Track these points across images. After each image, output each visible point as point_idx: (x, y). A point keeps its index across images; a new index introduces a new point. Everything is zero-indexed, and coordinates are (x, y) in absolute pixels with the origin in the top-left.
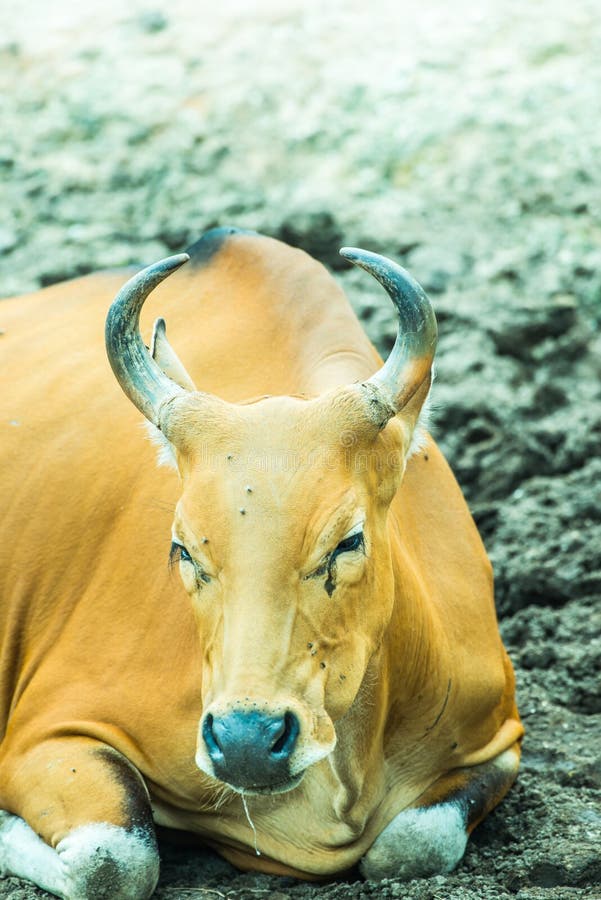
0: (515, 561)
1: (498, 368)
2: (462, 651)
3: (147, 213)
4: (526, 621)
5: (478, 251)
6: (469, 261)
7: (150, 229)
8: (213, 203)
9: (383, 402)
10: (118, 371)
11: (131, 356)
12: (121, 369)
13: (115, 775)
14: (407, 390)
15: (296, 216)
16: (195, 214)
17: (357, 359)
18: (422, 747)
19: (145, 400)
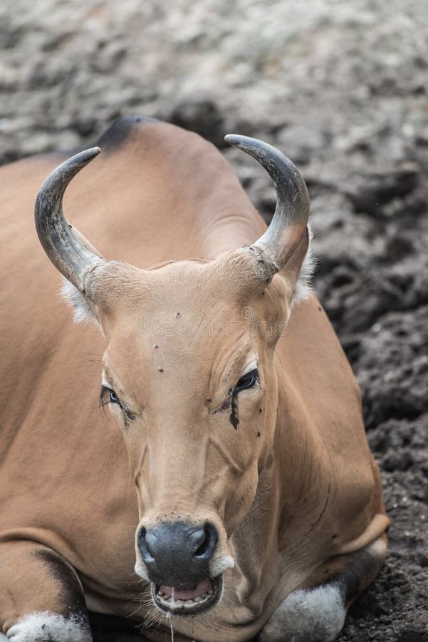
0: (376, 383)
1: (356, 226)
2: (339, 460)
3: (62, 107)
4: (387, 432)
5: (335, 129)
6: (328, 137)
7: (64, 120)
8: (115, 97)
9: (268, 261)
10: (47, 247)
11: (58, 234)
12: (49, 245)
13: (53, 572)
14: (287, 250)
15: (184, 105)
16: (101, 106)
17: (244, 222)
18: (308, 540)
19: (71, 270)
